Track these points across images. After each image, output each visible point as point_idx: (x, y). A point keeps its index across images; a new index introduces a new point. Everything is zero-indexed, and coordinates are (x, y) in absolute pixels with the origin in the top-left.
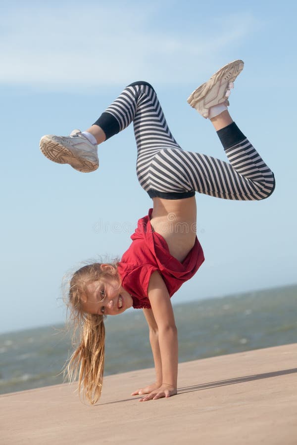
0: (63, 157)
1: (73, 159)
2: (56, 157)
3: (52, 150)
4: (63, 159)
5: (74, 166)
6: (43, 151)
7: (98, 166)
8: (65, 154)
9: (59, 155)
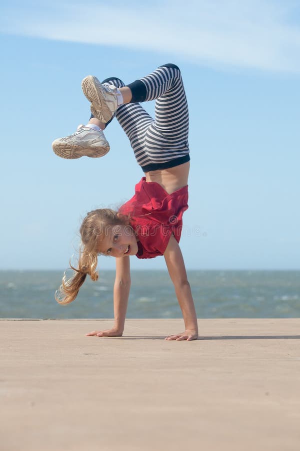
0: (76, 152)
1: (85, 150)
2: (70, 154)
3: (65, 151)
4: (77, 154)
5: (89, 156)
6: (58, 155)
7: (109, 147)
8: (77, 149)
9: (72, 152)
